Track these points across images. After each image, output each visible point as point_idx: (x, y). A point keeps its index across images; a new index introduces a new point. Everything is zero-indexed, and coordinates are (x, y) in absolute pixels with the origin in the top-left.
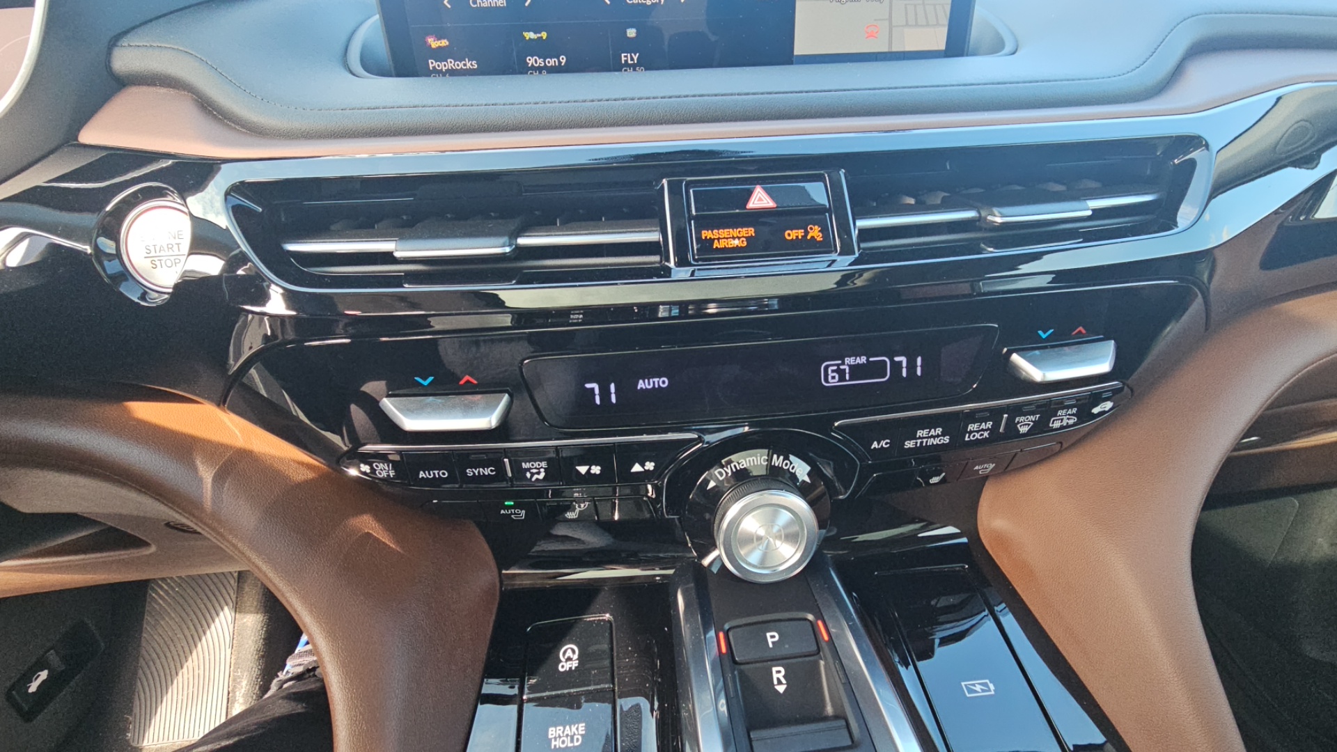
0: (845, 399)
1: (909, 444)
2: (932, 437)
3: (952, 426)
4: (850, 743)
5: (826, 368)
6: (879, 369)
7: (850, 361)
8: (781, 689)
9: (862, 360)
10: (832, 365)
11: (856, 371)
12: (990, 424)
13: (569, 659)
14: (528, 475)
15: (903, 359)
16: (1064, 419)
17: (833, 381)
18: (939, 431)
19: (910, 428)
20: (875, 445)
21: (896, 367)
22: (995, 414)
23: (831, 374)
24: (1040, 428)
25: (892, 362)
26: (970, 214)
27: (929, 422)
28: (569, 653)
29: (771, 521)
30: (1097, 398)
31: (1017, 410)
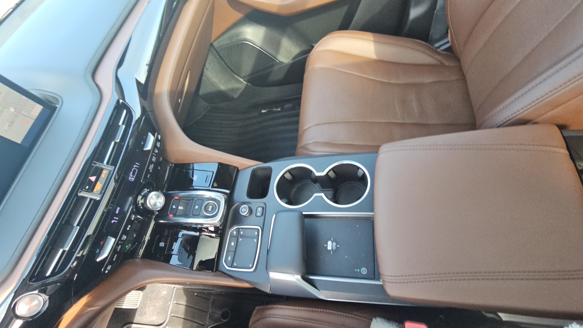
0: (138, 178)
1: (151, 171)
2: (152, 167)
3: (151, 162)
4: (192, 201)
5: (130, 179)
6: (135, 171)
7: (131, 175)
8: (182, 208)
9: (132, 173)
10: (130, 178)
11: (133, 174)
12: (154, 157)
13: (162, 245)
14: (124, 239)
15: (135, 166)
16: (158, 144)
17: (133, 179)
18: (151, 165)
19: (148, 170)
20: (148, 177)
21: (136, 167)
22: (152, 155)
23: (132, 179)
24: (158, 149)
25: (135, 168)
26: (113, 143)
27: (149, 166)
28: (161, 244)
29: (153, 198)
30: (157, 138)
31: (153, 152)
